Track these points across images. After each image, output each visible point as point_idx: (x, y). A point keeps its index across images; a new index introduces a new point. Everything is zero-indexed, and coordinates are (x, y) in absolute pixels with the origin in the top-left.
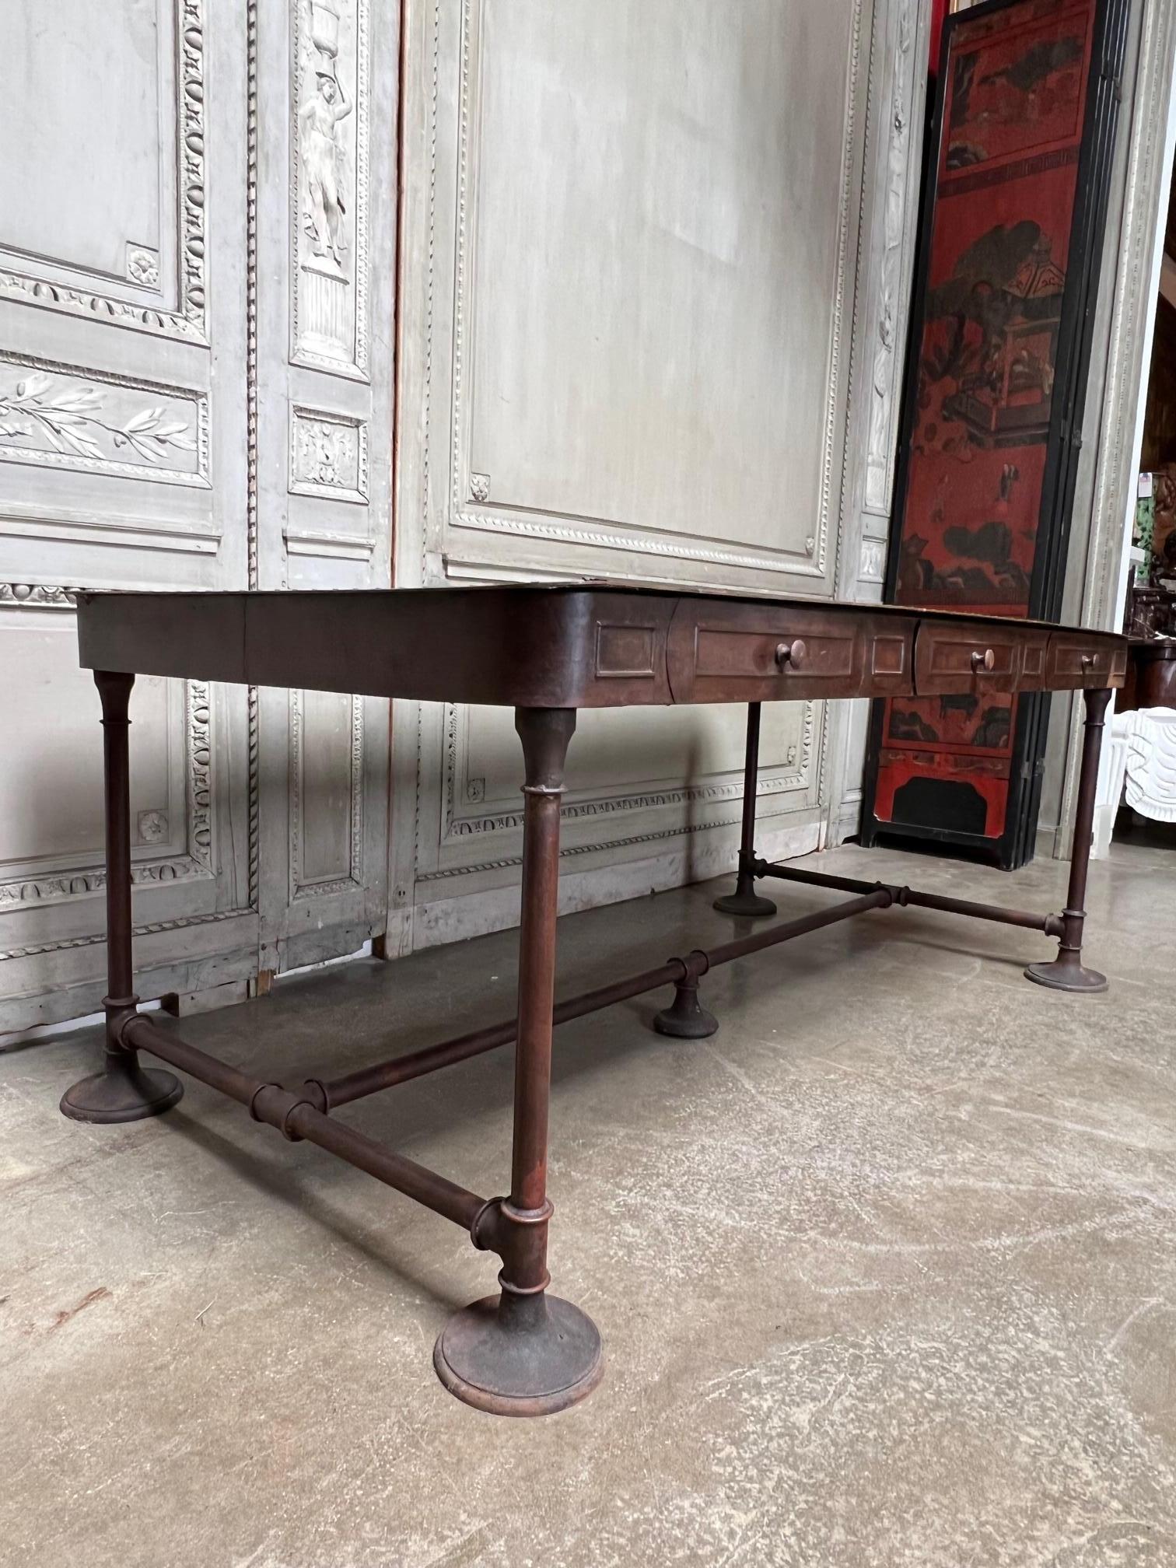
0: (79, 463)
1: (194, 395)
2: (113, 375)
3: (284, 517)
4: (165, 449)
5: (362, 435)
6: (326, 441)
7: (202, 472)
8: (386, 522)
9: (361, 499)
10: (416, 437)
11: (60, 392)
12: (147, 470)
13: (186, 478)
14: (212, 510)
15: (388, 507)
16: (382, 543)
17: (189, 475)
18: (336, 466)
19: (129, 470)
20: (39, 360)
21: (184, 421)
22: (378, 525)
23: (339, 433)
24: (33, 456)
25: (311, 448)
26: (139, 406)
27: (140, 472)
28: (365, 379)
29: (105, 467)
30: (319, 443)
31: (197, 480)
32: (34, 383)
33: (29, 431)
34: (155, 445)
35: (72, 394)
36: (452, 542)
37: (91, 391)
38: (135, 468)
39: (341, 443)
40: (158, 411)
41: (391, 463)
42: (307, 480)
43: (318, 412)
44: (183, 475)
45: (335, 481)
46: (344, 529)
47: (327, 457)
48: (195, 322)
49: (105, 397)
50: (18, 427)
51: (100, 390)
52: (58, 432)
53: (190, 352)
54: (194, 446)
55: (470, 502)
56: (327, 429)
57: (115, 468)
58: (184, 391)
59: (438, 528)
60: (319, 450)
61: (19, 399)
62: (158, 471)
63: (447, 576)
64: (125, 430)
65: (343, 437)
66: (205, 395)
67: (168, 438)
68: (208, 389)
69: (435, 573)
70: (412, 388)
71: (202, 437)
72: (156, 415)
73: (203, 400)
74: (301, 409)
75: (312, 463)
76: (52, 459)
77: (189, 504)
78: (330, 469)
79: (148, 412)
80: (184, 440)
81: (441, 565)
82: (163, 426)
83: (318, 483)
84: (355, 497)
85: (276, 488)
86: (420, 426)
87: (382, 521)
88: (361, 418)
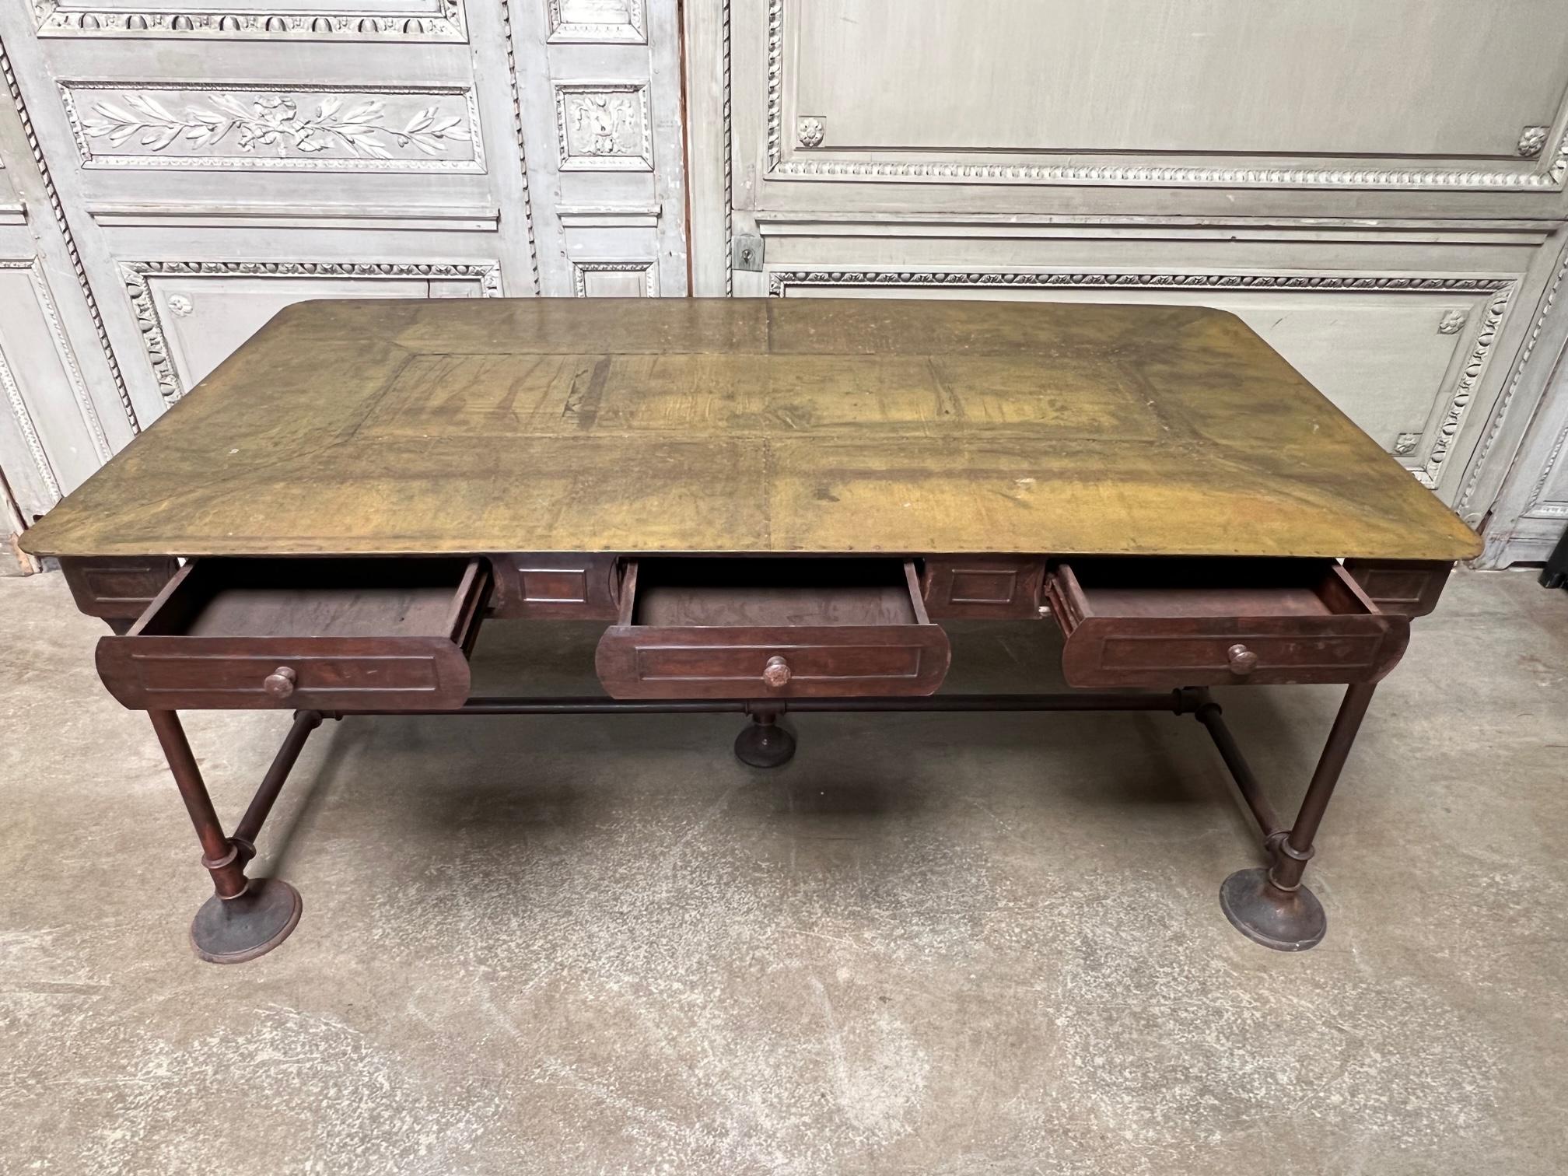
0: (374, 165)
1: (462, 91)
2: (386, 87)
3: (557, 194)
4: (444, 143)
5: (642, 100)
6: (600, 113)
7: (478, 160)
8: (676, 186)
9: (644, 166)
10: (710, 89)
11: (349, 108)
12: (429, 164)
13: (463, 167)
14: (490, 192)
15: (677, 168)
16: (673, 209)
17: (466, 163)
18: (615, 135)
19: (415, 166)
20: (327, 87)
21: (456, 115)
22: (666, 189)
23: (614, 101)
24: (334, 165)
25: (585, 122)
26: (413, 108)
27: (424, 167)
28: (640, 39)
29: (394, 165)
30: (593, 115)
31: (474, 167)
32: (328, 104)
33: (331, 145)
34: (432, 141)
35: (359, 109)
36: (767, 198)
37: (373, 103)
38: (419, 163)
39: (622, 111)
40: (431, 110)
41: (680, 123)
42: (583, 155)
43: (586, 86)
44: (461, 164)
45: (615, 150)
46: (625, 198)
47: (603, 128)
48: (453, 20)
49: (384, 106)
50: (322, 143)
51: (379, 100)
52: (352, 142)
53: (450, 50)
54: (467, 137)
55: (798, 149)
56: (600, 99)
57: (401, 165)
58: (450, 88)
59: (748, 184)
60: (594, 123)
61: (319, 120)
62: (439, 163)
63: (763, 236)
64: (405, 132)
65: (621, 104)
66: (468, 90)
67: (443, 133)
68: (471, 84)
69: (746, 230)
70: (702, 37)
71: (473, 128)
72: (430, 115)
73: (468, 95)
74: (565, 87)
75: (587, 137)
76: (351, 165)
77: (468, 189)
78: (608, 141)
79: (422, 113)
80: (458, 132)
81: (754, 223)
82: (438, 123)
83: (595, 155)
84: (637, 164)
85: (545, 167)
86: (713, 77)
87: (672, 185)
88: (636, 83)
